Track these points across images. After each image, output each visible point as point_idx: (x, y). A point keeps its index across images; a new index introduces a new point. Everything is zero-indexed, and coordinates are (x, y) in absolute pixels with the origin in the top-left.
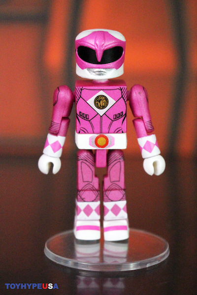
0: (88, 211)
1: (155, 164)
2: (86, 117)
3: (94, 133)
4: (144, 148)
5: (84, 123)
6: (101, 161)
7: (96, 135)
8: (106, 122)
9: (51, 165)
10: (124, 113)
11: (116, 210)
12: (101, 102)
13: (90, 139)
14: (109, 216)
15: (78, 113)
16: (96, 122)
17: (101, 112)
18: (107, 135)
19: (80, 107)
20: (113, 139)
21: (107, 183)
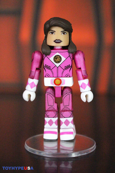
0: (51, 123)
1: (86, 96)
2: (49, 68)
3: (53, 77)
4: (81, 86)
5: (48, 71)
6: (58, 93)
7: (55, 78)
8: (60, 70)
9: (30, 96)
10: (70, 65)
11: (67, 123)
12: (57, 59)
13: (51, 80)
14: (63, 126)
15: (45, 65)
16: (54, 70)
17: (58, 65)
18: (61, 78)
19: (46, 62)
20: (64, 80)
21: (62, 107)
